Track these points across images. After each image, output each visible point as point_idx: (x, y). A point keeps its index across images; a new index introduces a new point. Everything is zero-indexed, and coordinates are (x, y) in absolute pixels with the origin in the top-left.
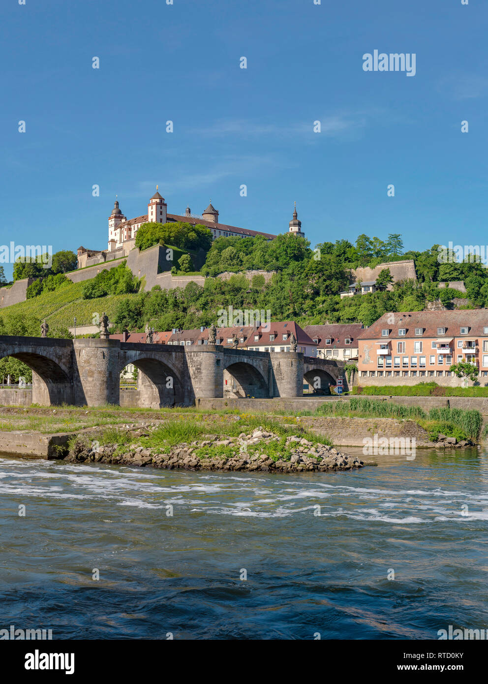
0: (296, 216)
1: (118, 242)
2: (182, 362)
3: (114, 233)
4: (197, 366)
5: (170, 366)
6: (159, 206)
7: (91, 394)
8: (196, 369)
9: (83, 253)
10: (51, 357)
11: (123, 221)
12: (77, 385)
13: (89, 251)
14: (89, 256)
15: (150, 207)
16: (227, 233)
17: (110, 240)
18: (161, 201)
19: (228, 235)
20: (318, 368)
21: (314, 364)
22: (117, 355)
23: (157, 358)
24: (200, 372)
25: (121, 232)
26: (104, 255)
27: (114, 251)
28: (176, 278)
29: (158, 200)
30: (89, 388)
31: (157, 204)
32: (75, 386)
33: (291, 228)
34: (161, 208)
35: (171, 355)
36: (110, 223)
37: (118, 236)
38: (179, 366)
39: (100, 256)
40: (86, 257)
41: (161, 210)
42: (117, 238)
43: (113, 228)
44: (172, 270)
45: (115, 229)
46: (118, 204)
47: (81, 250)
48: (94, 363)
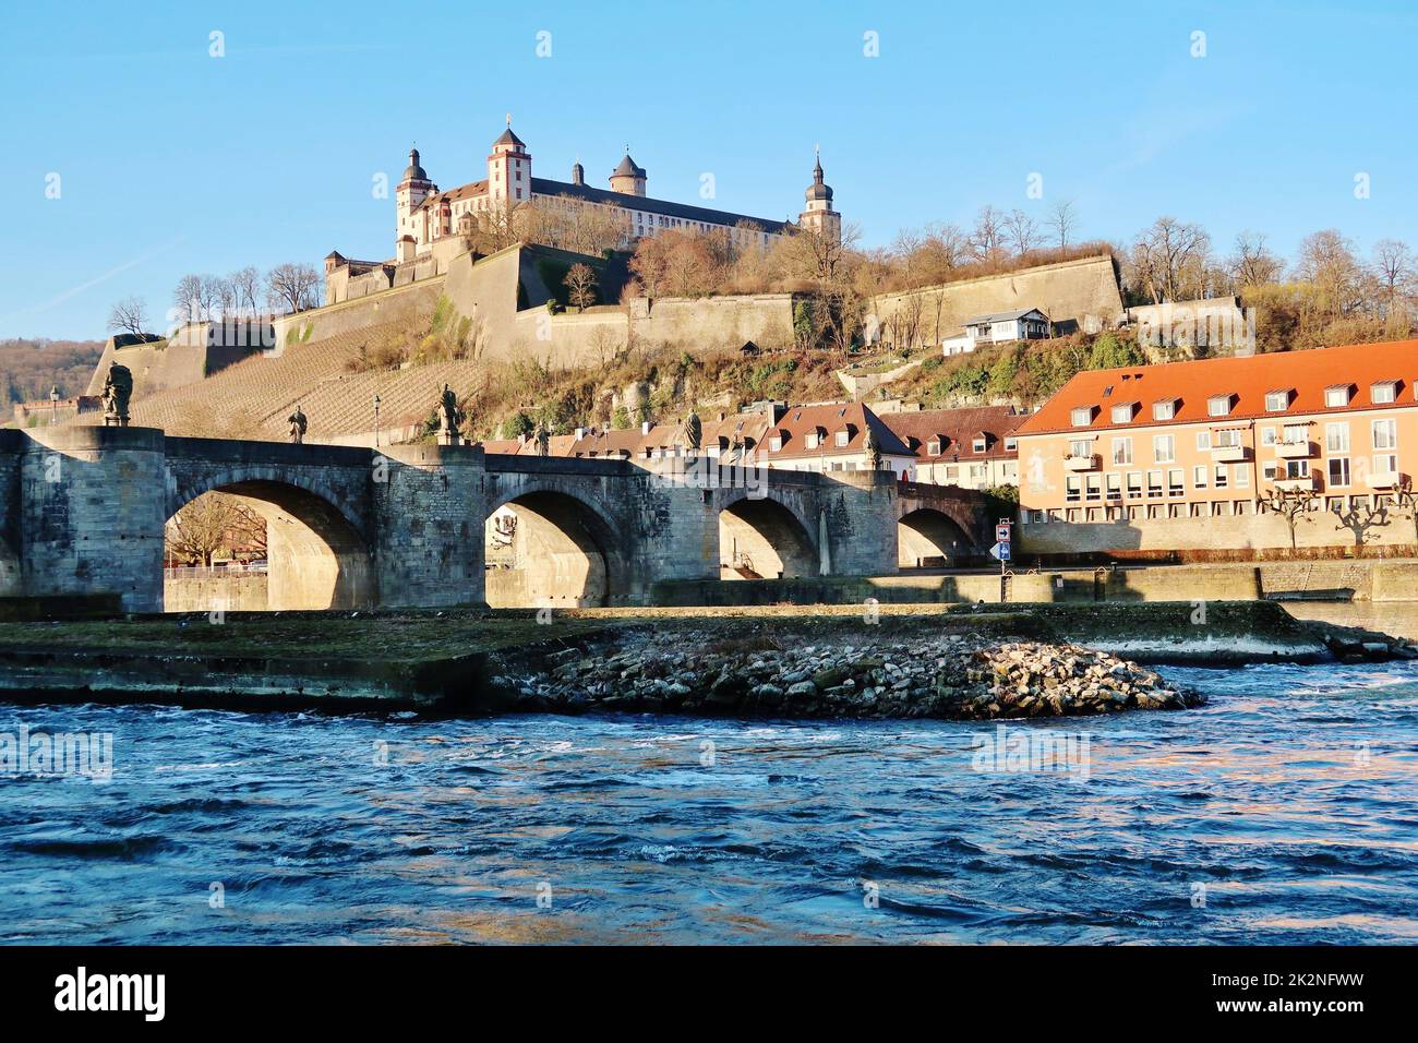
0: (820, 176)
1: (420, 242)
2: (624, 499)
3: (409, 220)
4: (660, 506)
5: (597, 508)
6: (513, 161)
7: (418, 578)
8: (657, 515)
9: (337, 266)
10: (322, 489)
11: (432, 193)
12: (384, 557)
13: (351, 262)
14: (353, 273)
15: (493, 163)
16: (667, 219)
17: (400, 236)
18: (518, 149)
19: (670, 222)
20: (928, 507)
21: (919, 497)
22: (479, 483)
23: (567, 489)
24: (665, 521)
25: (427, 220)
26: (390, 272)
27: (410, 262)
28: (561, 319)
29: (511, 148)
30: (415, 563)
31: (509, 155)
32: (380, 559)
33: (809, 203)
34: (518, 165)
35: (597, 482)
36: (400, 200)
37: (420, 227)
38: (617, 508)
39: (378, 274)
40: (347, 275)
41: (518, 169)
42: (417, 233)
43: (408, 209)
44: (550, 303)
45: (413, 212)
46: (416, 155)
47: (333, 261)
48: (424, 502)
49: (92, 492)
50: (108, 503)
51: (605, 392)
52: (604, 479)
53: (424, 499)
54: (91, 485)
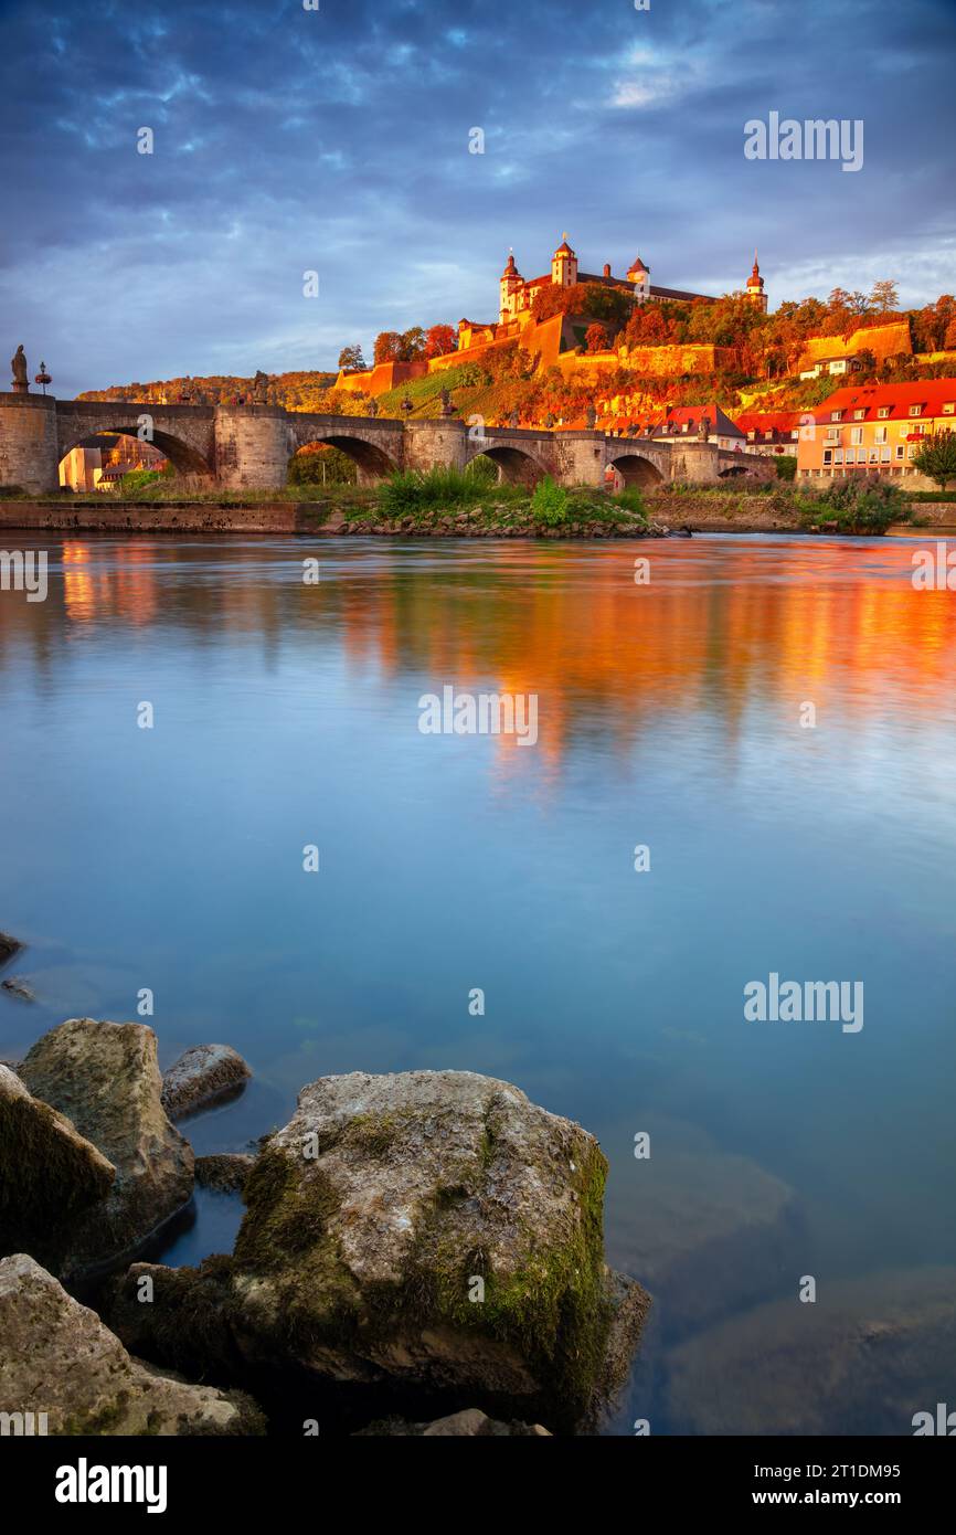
0: (758, 271)
1: (512, 312)
2: (551, 453)
3: (507, 299)
6: (567, 262)
8: (568, 463)
9: (465, 328)
11: (520, 283)
13: (474, 325)
14: (474, 331)
15: (555, 264)
17: (502, 309)
18: (570, 255)
22: (460, 441)
23: (517, 447)
24: (573, 466)
25: (517, 299)
26: (494, 330)
27: (506, 325)
28: (583, 358)
29: (566, 254)
31: (564, 258)
33: (748, 288)
34: (570, 264)
35: (536, 443)
36: (502, 287)
37: (513, 302)
38: (547, 459)
39: (488, 332)
40: (471, 332)
41: (570, 267)
42: (511, 307)
43: (506, 293)
44: (577, 348)
45: (509, 295)
46: (512, 259)
47: (463, 324)
48: (430, 451)
49: (248, 439)
50: (256, 445)
51: (601, 401)
52: (539, 442)
53: (429, 448)
54: (247, 435)
